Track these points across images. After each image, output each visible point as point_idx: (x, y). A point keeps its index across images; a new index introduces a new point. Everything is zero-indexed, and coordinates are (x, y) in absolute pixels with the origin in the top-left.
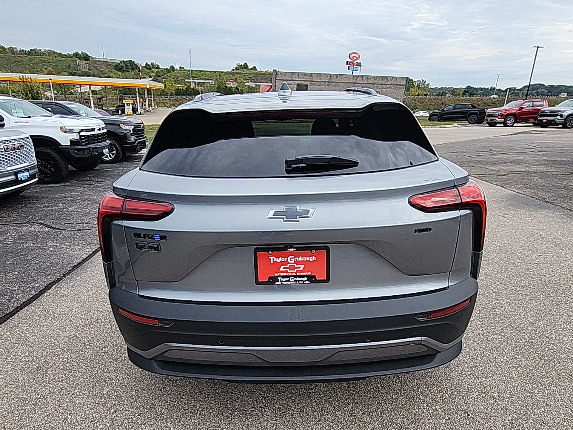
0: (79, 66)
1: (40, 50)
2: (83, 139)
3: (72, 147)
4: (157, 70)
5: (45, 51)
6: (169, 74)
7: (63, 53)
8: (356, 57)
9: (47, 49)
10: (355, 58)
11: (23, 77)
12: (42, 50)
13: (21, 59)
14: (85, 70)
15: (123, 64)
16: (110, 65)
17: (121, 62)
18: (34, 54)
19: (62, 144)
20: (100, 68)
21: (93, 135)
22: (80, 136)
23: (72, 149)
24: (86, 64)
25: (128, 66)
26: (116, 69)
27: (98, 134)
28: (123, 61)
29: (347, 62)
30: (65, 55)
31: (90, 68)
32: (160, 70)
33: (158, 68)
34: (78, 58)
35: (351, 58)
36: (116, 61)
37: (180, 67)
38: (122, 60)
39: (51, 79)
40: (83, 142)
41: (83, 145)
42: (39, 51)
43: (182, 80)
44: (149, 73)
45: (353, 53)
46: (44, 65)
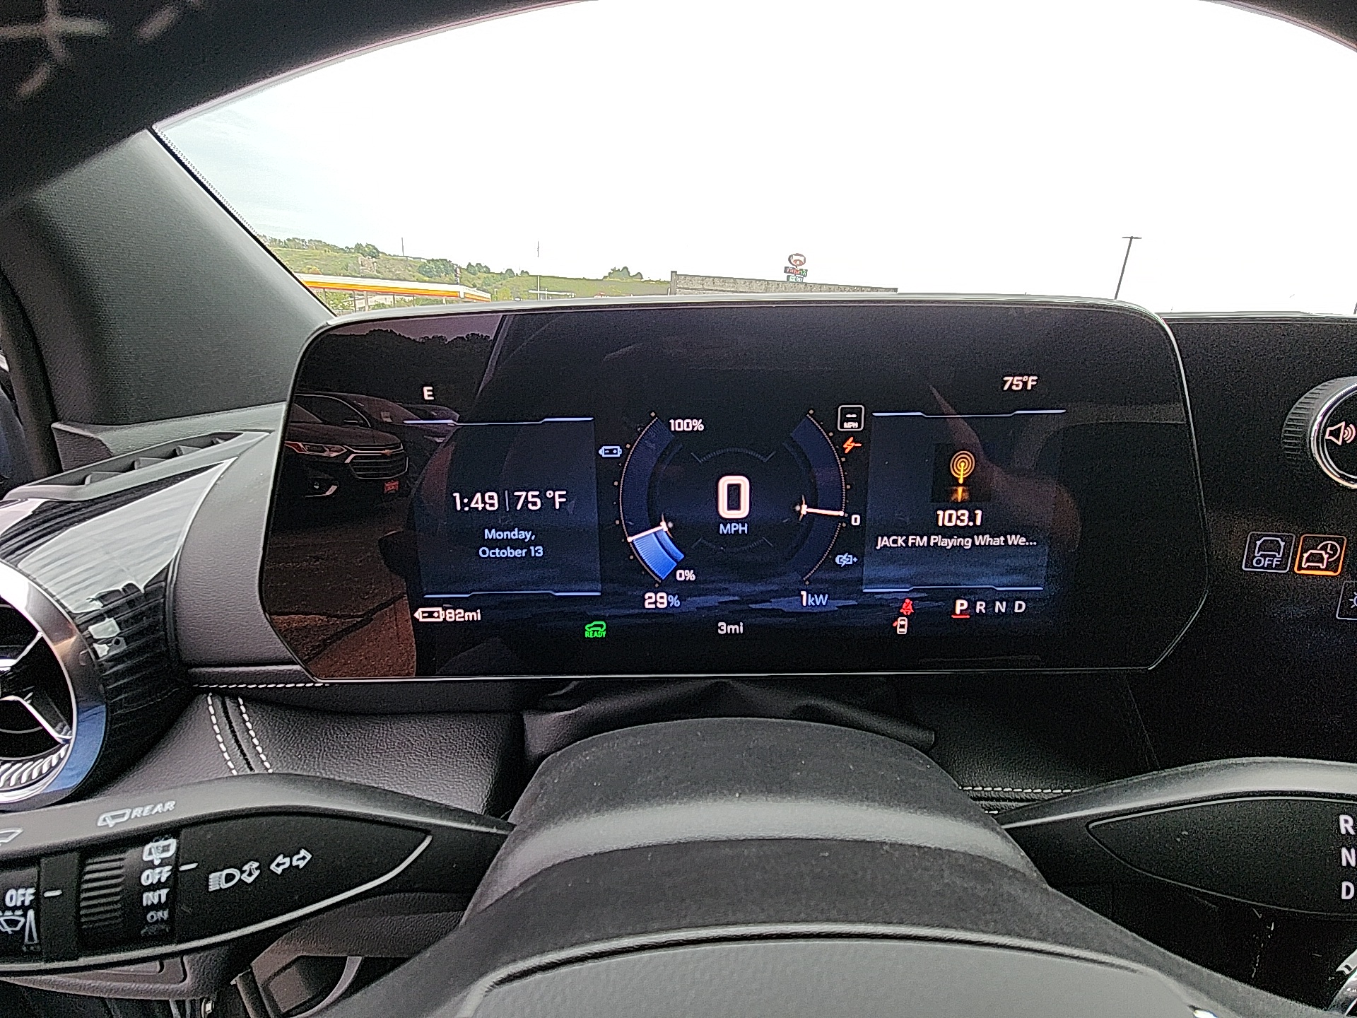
0: (362, 266)
1: (303, 240)
4: (485, 275)
5: (309, 243)
6: (504, 282)
7: (338, 245)
8: (800, 261)
9: (313, 239)
10: (798, 263)
14: (371, 273)
15: (431, 265)
16: (410, 266)
17: (428, 261)
18: (293, 246)
20: (396, 270)
24: (373, 263)
25: (439, 267)
26: (419, 273)
28: (433, 260)
29: (786, 268)
30: (342, 249)
31: (379, 269)
32: (490, 275)
33: (488, 270)
34: (362, 254)
35: (792, 261)
36: (422, 260)
37: (522, 271)
38: (430, 258)
42: (301, 242)
43: (524, 291)
44: (473, 279)
45: (797, 255)
46: (306, 264)
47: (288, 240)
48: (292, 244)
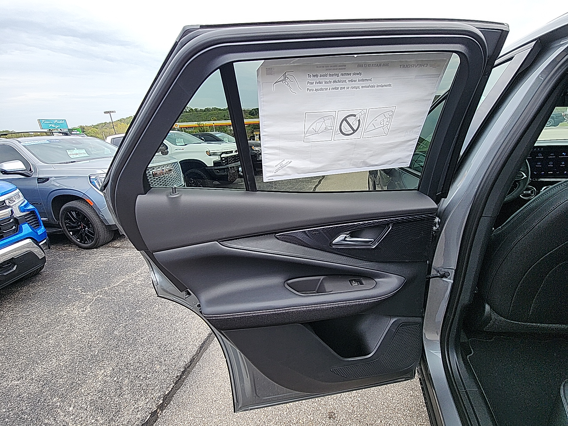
1: (210, 108)
2: (223, 160)
3: (216, 168)
5: (212, 109)
7: (221, 109)
9: (213, 107)
11: (199, 123)
12: (211, 108)
13: (200, 114)
16: (246, 112)
17: (253, 110)
19: (208, 166)
21: (231, 156)
22: (221, 158)
23: (215, 169)
25: (256, 111)
26: (249, 115)
27: (235, 155)
30: (223, 109)
36: (250, 110)
38: (253, 108)
39: (214, 123)
40: (224, 163)
41: (223, 165)
46: (212, 117)
47: (205, 109)
48: (207, 110)
